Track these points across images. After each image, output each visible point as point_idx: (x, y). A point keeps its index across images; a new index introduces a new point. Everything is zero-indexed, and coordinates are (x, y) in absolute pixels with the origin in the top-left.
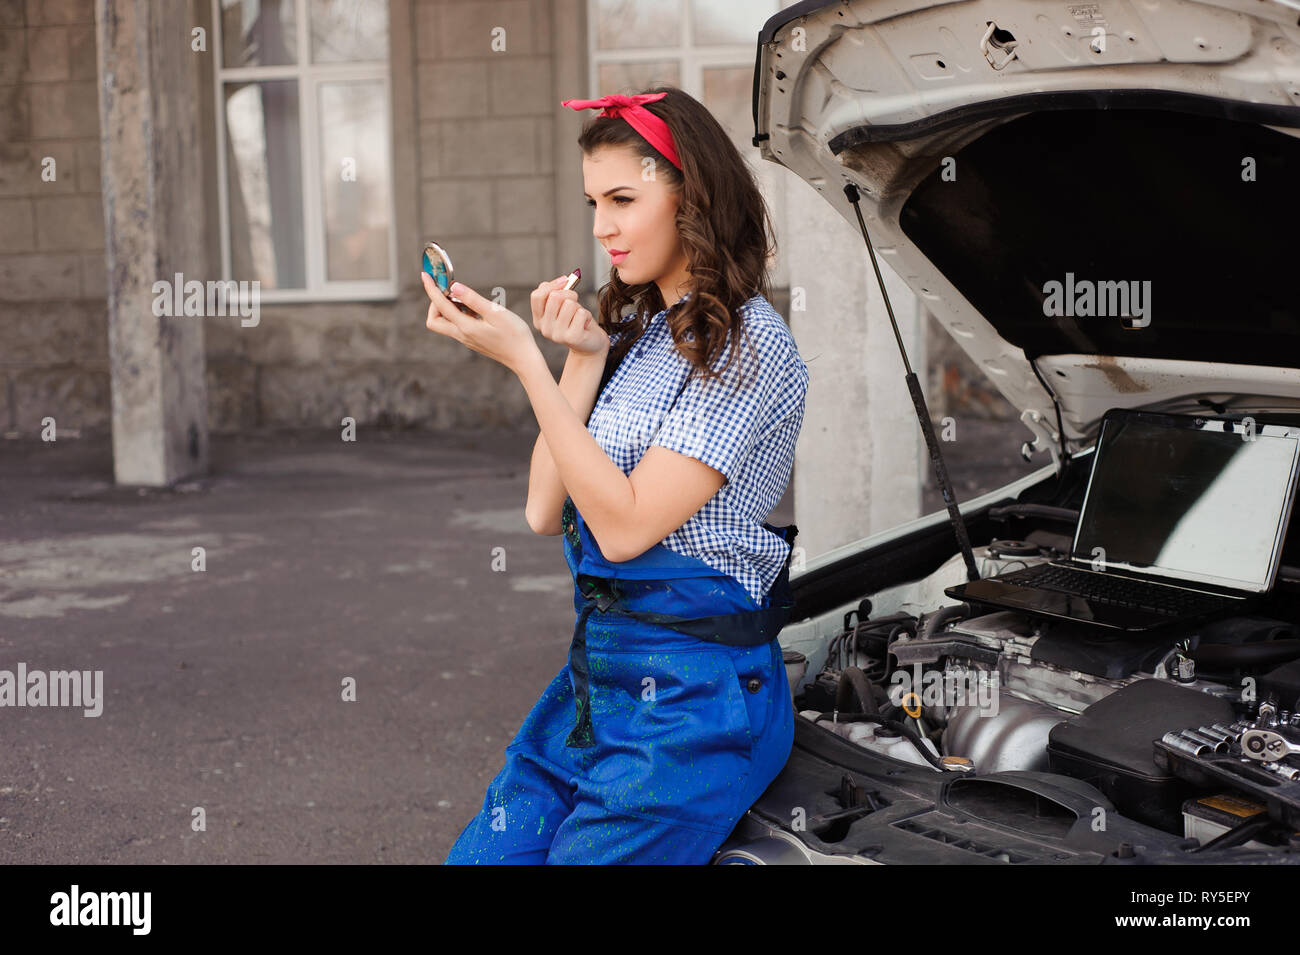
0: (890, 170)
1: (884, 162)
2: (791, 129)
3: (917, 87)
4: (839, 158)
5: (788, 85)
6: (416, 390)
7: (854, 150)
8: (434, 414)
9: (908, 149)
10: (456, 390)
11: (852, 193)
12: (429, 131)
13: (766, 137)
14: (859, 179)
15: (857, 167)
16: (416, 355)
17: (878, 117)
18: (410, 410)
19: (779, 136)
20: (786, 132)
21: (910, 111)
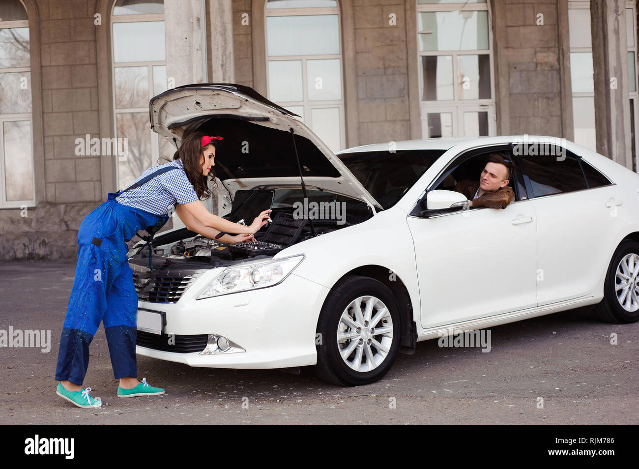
0: (182, 134)
1: (180, 131)
2: (159, 124)
3: (184, 114)
4: (170, 131)
5: (157, 114)
6: (44, 243)
7: (173, 128)
8: (51, 253)
9: (184, 128)
10: (60, 243)
11: (175, 140)
12: (48, 140)
13: (154, 126)
14: (175, 136)
15: (175, 133)
16: (44, 229)
17: (177, 121)
18: (42, 252)
19: (157, 126)
20: (158, 125)
21: (183, 119)
